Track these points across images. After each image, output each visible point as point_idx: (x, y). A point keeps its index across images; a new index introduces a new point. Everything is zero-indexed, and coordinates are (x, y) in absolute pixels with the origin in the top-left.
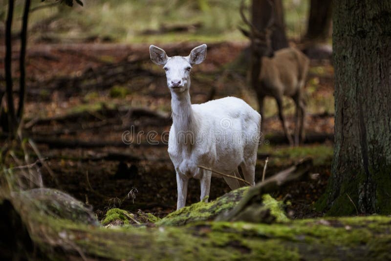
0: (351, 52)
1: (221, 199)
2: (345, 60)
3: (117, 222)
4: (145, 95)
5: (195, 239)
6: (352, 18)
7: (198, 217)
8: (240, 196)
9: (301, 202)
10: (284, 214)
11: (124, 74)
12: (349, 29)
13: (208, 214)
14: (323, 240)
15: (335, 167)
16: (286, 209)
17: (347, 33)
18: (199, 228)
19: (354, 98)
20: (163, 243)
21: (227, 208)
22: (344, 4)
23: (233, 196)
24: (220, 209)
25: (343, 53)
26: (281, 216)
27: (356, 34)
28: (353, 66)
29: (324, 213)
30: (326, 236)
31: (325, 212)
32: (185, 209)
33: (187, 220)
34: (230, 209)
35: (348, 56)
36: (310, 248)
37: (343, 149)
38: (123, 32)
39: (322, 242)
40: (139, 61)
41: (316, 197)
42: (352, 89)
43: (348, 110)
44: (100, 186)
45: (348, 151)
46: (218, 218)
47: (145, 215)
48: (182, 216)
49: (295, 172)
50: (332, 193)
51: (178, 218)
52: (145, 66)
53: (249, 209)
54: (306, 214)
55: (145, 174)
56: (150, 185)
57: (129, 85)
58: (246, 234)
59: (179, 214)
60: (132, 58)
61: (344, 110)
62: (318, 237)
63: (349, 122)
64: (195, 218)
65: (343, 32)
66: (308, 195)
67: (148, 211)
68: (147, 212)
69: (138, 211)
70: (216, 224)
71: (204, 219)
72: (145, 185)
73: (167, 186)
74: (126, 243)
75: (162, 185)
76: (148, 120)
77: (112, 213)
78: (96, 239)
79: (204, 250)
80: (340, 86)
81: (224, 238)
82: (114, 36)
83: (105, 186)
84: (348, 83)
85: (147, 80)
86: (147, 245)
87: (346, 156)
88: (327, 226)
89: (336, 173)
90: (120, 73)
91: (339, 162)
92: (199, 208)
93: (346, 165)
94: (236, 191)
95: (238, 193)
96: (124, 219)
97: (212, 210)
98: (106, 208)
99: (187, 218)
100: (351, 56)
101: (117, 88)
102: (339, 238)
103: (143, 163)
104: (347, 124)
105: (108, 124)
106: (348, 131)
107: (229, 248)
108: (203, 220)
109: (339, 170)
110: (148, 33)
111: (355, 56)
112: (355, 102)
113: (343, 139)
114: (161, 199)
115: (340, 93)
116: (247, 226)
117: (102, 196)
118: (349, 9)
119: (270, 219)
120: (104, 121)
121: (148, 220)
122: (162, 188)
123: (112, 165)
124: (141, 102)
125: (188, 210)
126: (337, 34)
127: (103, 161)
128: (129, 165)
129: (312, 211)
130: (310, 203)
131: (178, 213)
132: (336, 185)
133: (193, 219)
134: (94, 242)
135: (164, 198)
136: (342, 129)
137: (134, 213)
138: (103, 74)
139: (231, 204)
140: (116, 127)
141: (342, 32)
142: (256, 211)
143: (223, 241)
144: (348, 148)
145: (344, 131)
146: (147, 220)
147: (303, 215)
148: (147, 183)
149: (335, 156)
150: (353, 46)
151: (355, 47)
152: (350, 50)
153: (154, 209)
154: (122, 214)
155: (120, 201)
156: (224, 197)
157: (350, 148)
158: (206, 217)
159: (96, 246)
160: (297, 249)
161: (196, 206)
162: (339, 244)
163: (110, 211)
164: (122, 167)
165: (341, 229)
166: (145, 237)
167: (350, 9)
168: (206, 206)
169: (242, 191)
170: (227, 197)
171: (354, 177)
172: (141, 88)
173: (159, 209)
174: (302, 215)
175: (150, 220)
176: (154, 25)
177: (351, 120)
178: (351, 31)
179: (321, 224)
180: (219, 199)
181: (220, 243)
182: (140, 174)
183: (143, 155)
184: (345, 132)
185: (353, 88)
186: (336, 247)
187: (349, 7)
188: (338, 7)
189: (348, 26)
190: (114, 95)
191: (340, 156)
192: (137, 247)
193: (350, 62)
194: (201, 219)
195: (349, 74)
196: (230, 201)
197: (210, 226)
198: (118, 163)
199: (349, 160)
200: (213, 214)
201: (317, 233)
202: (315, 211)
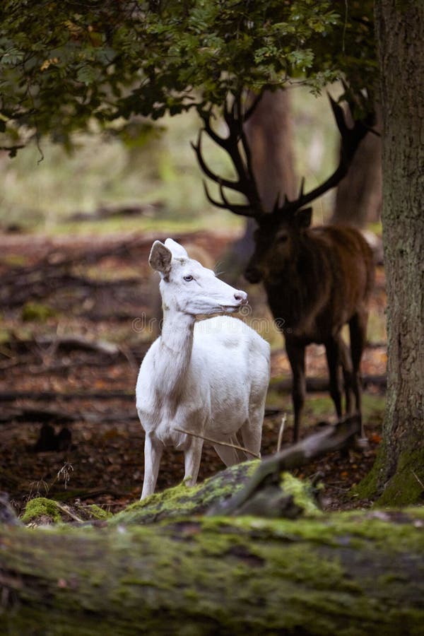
0: (412, 244)
1: (212, 480)
2: (402, 256)
3: (43, 518)
4: (77, 316)
5: (175, 544)
6: (413, 189)
7: (175, 509)
8: (242, 476)
9: (334, 485)
10: (314, 503)
11: (42, 284)
12: (409, 207)
13: (191, 505)
14: (380, 543)
15: (389, 427)
16: (317, 496)
17: (405, 214)
18: (181, 527)
19: (418, 317)
20: (124, 551)
21: (223, 495)
22: (400, 167)
23: (229, 476)
24: (211, 497)
25: (399, 246)
26: (311, 507)
27: (419, 215)
28: (415, 266)
29: (372, 502)
30: (384, 538)
31: (373, 500)
32: (154, 497)
33: (158, 515)
34: (228, 496)
35: (408, 250)
36: (358, 557)
37: (401, 400)
38: (39, 217)
39: (378, 548)
40: (67, 263)
41: (357, 476)
42: (415, 304)
43: (408, 337)
44: (12, 462)
45: (408, 402)
46: (211, 511)
47: (87, 508)
48: (150, 509)
49: (333, 436)
50: (384, 469)
51: (143, 512)
52: (77, 271)
53: (260, 496)
54: (344, 503)
55: (83, 442)
56: (91, 460)
57: (51, 300)
58: (256, 536)
59: (145, 506)
60: (56, 259)
61: (402, 337)
62: (372, 539)
63: (411, 357)
64: (171, 511)
65: (399, 213)
66: (345, 474)
67: (91, 501)
68: (91, 504)
69: (75, 501)
70: (209, 519)
71: (185, 512)
72: (84, 461)
73: (119, 461)
74: (66, 553)
75: (111, 460)
76: (83, 357)
77: (35, 506)
78: (18, 546)
79: (189, 563)
80: (395, 298)
81: (222, 542)
82: (25, 223)
83: (20, 463)
84: (408, 294)
85: (80, 293)
86: (99, 556)
87: (406, 410)
88: (384, 521)
89: (390, 438)
90: (36, 282)
91: (396, 420)
92: (177, 495)
93: (407, 424)
94: (235, 468)
95: (240, 471)
96: (54, 515)
97: (197, 499)
98: (25, 498)
99: (158, 512)
100: (412, 250)
101: (32, 306)
102: (405, 540)
103: (78, 426)
104: (406, 359)
105: (19, 365)
106: (408, 370)
107: (230, 558)
108: (183, 515)
109: (395, 432)
110: (79, 218)
111: (418, 250)
112: (420, 324)
113: (402, 384)
114: (111, 481)
115: (395, 310)
116: (258, 523)
117: (17, 478)
118: (408, 176)
119: (294, 511)
120: (14, 360)
121: (93, 516)
122: (110, 464)
123: (29, 429)
124: (72, 329)
125: (160, 499)
126: (389, 215)
127: (14, 423)
128: (57, 430)
129: (353, 498)
130: (349, 486)
131: (142, 505)
132: (390, 456)
133: (167, 513)
134: (13, 551)
135: (115, 481)
136: (400, 366)
137: (70, 505)
138: (10, 283)
139: (229, 488)
140: (33, 369)
141: (397, 211)
142: (271, 499)
143: (219, 547)
144: (408, 397)
145: (402, 369)
146: (91, 516)
147: (339, 505)
148: (87, 457)
149: (388, 410)
150: (415, 234)
151: (419, 235)
152: (410, 240)
153: (100, 499)
154: (51, 506)
155: (47, 486)
156: (217, 477)
157: (412, 398)
158: (188, 510)
159: (18, 557)
160: (337, 558)
161: (172, 493)
162: (405, 550)
163: (32, 501)
164: (46, 432)
165: (408, 527)
166: (95, 543)
167: (410, 176)
168: (188, 491)
169: (246, 468)
170: (222, 478)
171: (419, 443)
172: (71, 306)
173: (108, 497)
174: (337, 505)
175: (95, 515)
176: (88, 206)
177: (413, 353)
178: (411, 210)
179: (375, 519)
180: (209, 481)
181: (214, 550)
182: (75, 443)
183: (78, 412)
184: (404, 371)
185: (417, 302)
186: (401, 554)
187: (408, 171)
188: (390, 172)
189: (407, 202)
190: (27, 318)
191: (396, 410)
192: (84, 559)
193: (411, 259)
194: (181, 512)
195: (410, 279)
196: (227, 484)
197: (199, 524)
198: (39, 426)
199: (410, 416)
200: (199, 505)
201: (370, 533)
202: (359, 499)
